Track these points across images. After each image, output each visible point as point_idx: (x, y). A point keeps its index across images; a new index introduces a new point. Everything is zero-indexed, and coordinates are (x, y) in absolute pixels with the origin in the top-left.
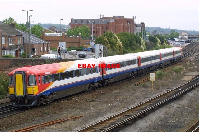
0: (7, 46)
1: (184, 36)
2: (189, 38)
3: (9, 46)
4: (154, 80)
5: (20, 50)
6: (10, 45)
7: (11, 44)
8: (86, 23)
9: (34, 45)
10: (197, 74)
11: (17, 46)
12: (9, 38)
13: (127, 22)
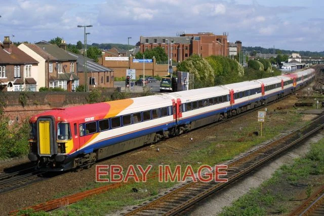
0: (55, 76)
1: (296, 60)
2: (302, 62)
3: (58, 75)
4: (263, 121)
5: (73, 81)
6: (60, 75)
7: (61, 73)
8: (160, 42)
9: (92, 74)
10: (320, 111)
11: (70, 75)
12: (59, 65)
13: (217, 40)
